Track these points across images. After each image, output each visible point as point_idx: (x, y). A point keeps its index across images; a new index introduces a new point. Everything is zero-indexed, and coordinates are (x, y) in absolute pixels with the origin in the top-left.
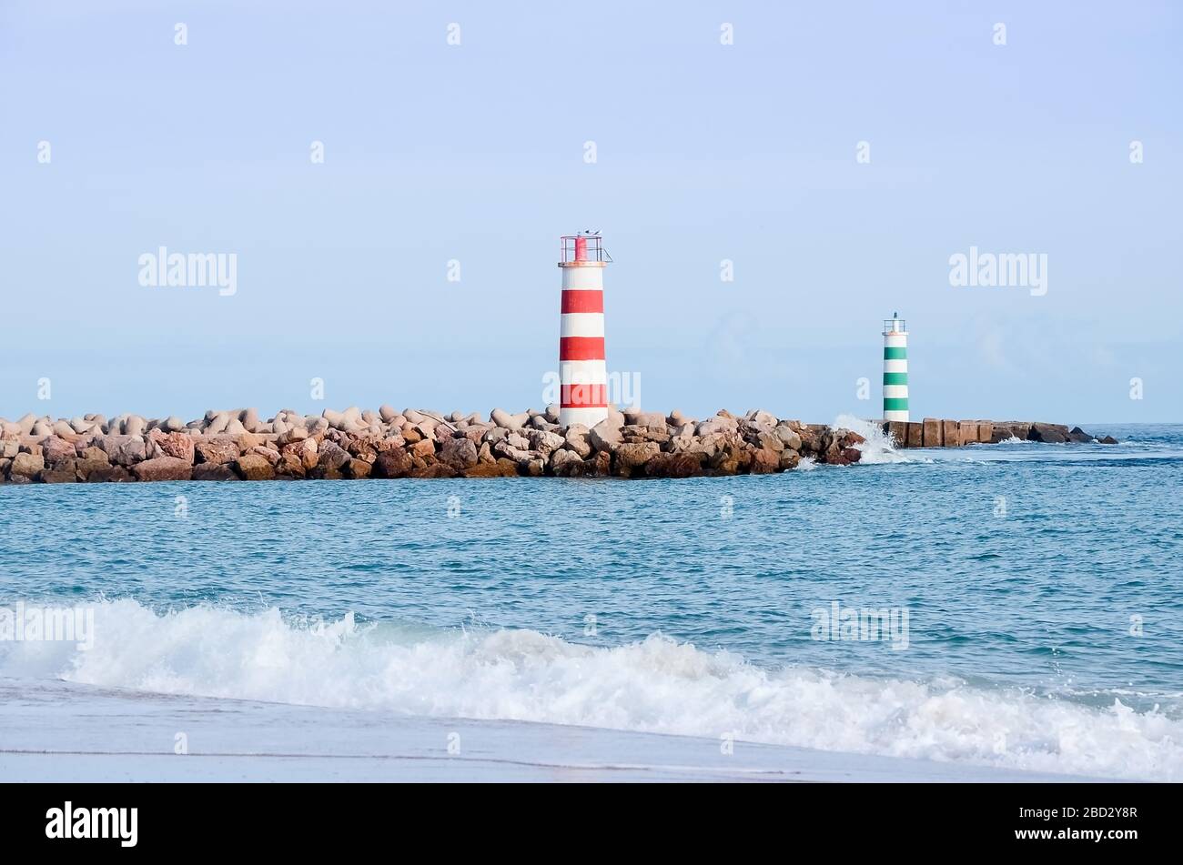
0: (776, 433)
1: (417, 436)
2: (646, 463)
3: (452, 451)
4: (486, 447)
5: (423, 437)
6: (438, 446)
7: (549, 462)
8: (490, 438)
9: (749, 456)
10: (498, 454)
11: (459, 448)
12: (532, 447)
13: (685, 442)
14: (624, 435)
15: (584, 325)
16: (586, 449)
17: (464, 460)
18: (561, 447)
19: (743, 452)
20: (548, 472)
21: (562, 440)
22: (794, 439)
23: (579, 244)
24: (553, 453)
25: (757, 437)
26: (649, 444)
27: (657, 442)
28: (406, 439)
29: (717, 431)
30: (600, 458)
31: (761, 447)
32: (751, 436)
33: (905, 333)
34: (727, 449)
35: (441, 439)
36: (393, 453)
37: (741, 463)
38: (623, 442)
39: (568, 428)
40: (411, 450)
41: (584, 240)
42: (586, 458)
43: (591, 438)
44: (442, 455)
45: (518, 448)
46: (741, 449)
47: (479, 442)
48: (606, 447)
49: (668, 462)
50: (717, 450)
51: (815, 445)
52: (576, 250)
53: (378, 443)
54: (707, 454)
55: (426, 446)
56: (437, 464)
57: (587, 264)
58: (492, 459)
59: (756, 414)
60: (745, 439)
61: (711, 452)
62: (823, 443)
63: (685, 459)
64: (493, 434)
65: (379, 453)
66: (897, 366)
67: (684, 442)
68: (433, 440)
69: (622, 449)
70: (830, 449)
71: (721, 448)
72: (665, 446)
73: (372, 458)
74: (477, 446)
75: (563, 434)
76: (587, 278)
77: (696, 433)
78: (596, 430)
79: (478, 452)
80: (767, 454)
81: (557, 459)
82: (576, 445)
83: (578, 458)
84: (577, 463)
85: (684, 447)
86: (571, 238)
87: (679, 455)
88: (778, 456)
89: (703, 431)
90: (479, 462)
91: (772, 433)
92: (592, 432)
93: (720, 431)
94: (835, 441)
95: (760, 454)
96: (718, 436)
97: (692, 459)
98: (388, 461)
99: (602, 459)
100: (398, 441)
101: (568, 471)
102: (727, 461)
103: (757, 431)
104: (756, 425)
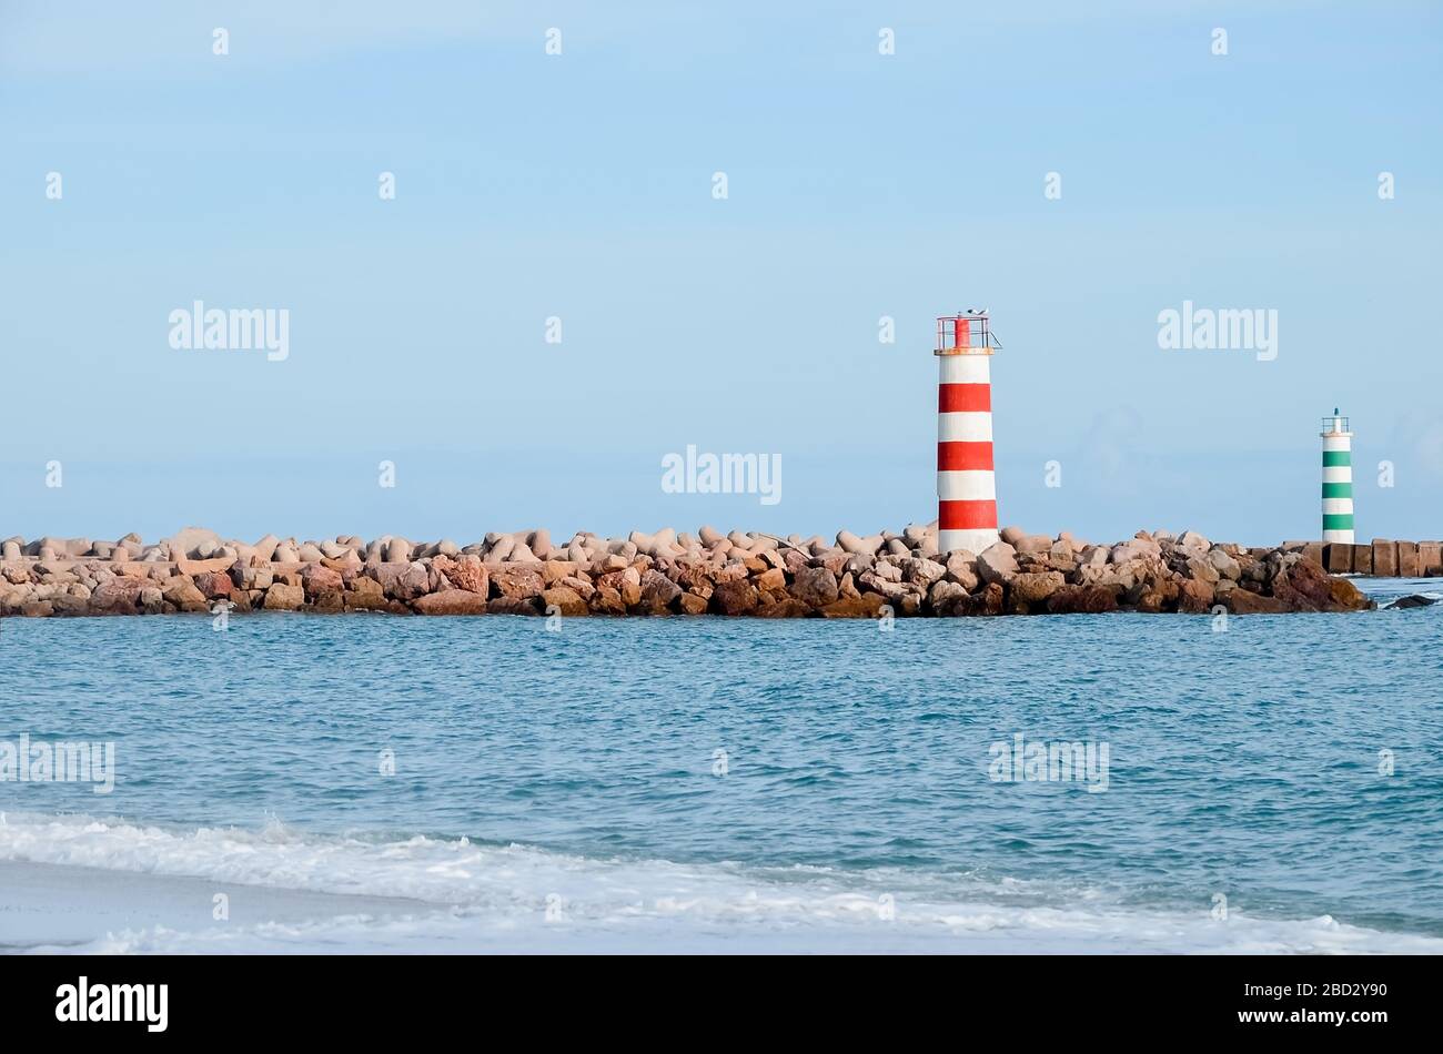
0: (1209, 559)
1: (763, 565)
2: (1048, 598)
3: (806, 583)
4: (848, 579)
5: (771, 566)
6: (789, 577)
7: (927, 597)
8: (853, 567)
9: (1176, 588)
10: (863, 587)
11: (815, 579)
12: (906, 578)
13: (1097, 572)
14: (1020, 563)
15: (969, 427)
16: (972, 580)
17: (822, 594)
18: (942, 578)
19: (1168, 583)
20: (926, 610)
21: (943, 569)
22: (1232, 567)
23: (960, 327)
24: (931, 587)
25: (1186, 564)
26: (1051, 574)
27: (1061, 571)
28: (749, 569)
29: (1135, 558)
30: (990, 592)
31: (1191, 577)
32: (1178, 562)
33: (1348, 434)
34: (1149, 580)
35: (793, 568)
36: (734, 586)
37: (1166, 597)
38: (1018, 572)
39: (950, 555)
40: (756, 583)
41: (966, 322)
42: (972, 591)
43: (978, 567)
44: (794, 588)
45: (888, 580)
46: (1167, 579)
47: (840, 573)
48: (997, 578)
49: (1076, 596)
50: (1136, 581)
51: (1258, 574)
52: (956, 335)
53: (715, 574)
54: (1123, 587)
55: (773, 578)
56: (788, 600)
57: (971, 351)
58: (856, 593)
59: (1184, 536)
60: (1170, 567)
61: (1128, 582)
62: (1268, 571)
63: (1096, 592)
64: (857, 563)
65: (716, 586)
66: (1341, 475)
67: (1095, 571)
68: (783, 570)
69: (1018, 579)
70: (1277, 579)
71: (1141, 579)
72: (1071, 577)
73: (708, 592)
74: (836, 577)
75: (943, 562)
76: (971, 368)
77: (1110, 560)
78: (985, 557)
79: (839, 584)
80: (1199, 586)
81: (937, 593)
82: (960, 575)
83: (963, 591)
84: (961, 597)
85: (1094, 578)
86: (951, 319)
87: (1088, 588)
88: (1212, 589)
89: (1118, 557)
90: (840, 597)
91: (1204, 560)
92: (980, 560)
93: (1139, 557)
94: (1283, 568)
95: (1189, 585)
96: (1137, 564)
97: (1105, 593)
98: (728, 595)
99: (993, 593)
100: (739, 570)
101: (951, 607)
102: (1150, 594)
103: (1185, 557)
104: (1184, 550)
